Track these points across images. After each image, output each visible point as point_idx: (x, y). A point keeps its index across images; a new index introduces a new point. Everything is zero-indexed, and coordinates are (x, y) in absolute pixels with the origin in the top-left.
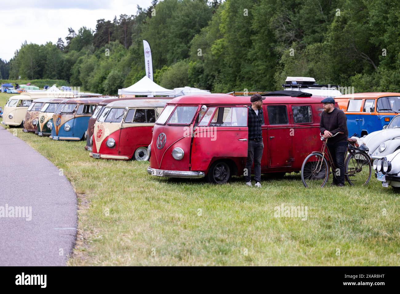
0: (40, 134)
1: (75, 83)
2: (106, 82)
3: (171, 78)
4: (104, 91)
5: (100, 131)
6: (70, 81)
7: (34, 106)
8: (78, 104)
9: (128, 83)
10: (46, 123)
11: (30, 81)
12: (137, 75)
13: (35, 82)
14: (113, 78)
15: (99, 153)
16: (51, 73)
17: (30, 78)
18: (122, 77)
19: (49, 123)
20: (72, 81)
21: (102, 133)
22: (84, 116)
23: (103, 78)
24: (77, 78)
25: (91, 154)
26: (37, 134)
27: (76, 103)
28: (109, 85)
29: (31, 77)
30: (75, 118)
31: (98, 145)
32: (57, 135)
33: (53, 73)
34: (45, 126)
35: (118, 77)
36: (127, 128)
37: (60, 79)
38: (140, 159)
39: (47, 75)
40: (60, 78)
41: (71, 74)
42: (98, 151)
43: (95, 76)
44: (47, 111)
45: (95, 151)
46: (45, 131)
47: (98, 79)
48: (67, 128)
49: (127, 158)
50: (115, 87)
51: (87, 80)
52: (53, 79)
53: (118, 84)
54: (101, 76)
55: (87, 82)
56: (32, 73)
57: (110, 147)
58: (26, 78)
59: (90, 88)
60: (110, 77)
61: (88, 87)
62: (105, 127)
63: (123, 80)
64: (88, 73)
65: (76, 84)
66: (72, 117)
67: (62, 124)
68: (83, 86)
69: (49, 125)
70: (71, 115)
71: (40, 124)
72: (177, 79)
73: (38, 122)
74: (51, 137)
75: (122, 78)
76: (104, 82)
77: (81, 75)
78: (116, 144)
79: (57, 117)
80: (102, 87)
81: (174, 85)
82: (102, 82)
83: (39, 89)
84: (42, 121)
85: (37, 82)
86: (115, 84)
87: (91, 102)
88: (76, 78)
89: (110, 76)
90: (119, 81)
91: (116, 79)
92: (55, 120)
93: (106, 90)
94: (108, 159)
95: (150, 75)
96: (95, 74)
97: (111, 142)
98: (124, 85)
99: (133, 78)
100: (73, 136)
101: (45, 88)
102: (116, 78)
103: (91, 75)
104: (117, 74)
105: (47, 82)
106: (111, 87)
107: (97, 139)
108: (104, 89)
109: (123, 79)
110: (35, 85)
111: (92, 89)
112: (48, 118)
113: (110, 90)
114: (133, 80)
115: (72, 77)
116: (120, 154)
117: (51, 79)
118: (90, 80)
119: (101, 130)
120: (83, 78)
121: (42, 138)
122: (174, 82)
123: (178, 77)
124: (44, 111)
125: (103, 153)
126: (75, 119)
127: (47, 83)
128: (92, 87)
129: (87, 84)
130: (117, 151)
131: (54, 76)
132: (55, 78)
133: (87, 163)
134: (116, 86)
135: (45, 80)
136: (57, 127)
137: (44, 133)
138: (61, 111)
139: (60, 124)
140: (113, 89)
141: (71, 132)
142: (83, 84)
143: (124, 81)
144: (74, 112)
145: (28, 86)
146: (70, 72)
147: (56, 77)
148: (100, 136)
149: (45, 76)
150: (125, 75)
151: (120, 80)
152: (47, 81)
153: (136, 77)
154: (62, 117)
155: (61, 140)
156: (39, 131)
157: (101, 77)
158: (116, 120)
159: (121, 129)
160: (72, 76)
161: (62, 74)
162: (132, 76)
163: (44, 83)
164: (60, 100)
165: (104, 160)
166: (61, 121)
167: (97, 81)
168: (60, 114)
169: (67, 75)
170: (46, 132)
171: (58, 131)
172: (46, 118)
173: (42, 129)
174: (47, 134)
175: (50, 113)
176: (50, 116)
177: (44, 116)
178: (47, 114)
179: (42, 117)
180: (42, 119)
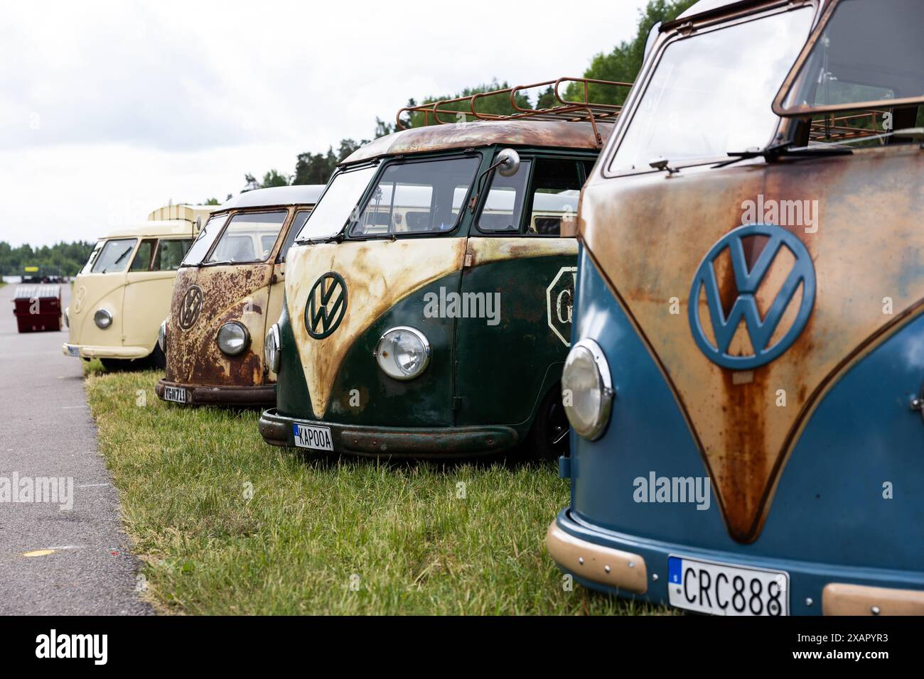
0: (313, 435)
10: (369, 339)
19: (389, 334)
32: (756, 542)
34: (359, 360)
44: (360, 230)
46: (358, 407)
69: (398, 350)
71: (307, 349)
84: (324, 323)
112: (377, 289)
124: (335, 230)
136: (741, 394)
137: (351, 432)
139: (799, 340)
156: (304, 410)
166: (826, 275)
170: (365, 417)
171: (759, 458)
172: (363, 286)
173: (327, 392)
174: (392, 436)
175: (400, 242)
176: (408, 270)
177: (338, 272)
178: (370, 254)
179: (321, 281)
180: (318, 305)
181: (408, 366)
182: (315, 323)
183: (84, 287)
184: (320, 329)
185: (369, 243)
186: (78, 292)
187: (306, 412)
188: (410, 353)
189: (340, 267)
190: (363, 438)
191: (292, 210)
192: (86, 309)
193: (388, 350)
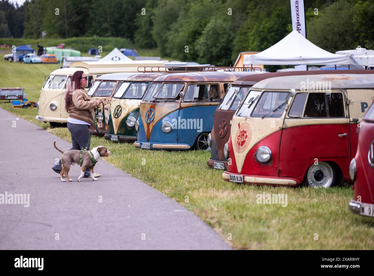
0: (114, 138)
1: (144, 43)
2: (202, 40)
3: (322, 31)
4: (198, 56)
5: (243, 133)
6: (135, 40)
7: (98, 87)
8: (186, 84)
9: (241, 41)
10: (125, 118)
11: (64, 40)
12: (259, 27)
13: (72, 42)
14: (214, 34)
15: (242, 173)
16: (101, 26)
17: (63, 34)
18: (231, 30)
19: (129, 118)
20: (138, 40)
21: (246, 136)
22: (196, 106)
23: (196, 34)
24: (148, 35)
25: (225, 175)
26: (109, 138)
27: (183, 82)
28: (208, 45)
29: (65, 34)
30: (181, 108)
31: (240, 158)
32: (148, 141)
33: (105, 25)
34: (123, 123)
35: (222, 32)
36: (293, 128)
37: (117, 36)
38: (317, 185)
39: (94, 29)
40: (117, 33)
41: (136, 28)
42: (239, 170)
43: (180, 29)
44: (125, 96)
45: (234, 169)
46: (123, 132)
47: (187, 35)
48: (165, 126)
49: (293, 182)
50: (218, 50)
51: (166, 37)
52: (104, 36)
53: (223, 44)
54: (191, 29)
55: (166, 41)
56: (66, 27)
57: (263, 163)
58: (55, 35)
59: (171, 53)
60: (209, 31)
61: (168, 51)
62: (252, 127)
63: (231, 37)
64: (168, 24)
65: (146, 44)
66: (175, 107)
67: (156, 119)
68: (159, 48)
69: (130, 121)
70: (173, 104)
71: (114, 120)
72: (334, 33)
73: (110, 116)
74: (136, 144)
75: (230, 32)
76: (197, 40)
77: (155, 29)
78: (273, 156)
79: (148, 107)
80: (194, 50)
81: (328, 44)
82: (193, 41)
83: (81, 56)
84: (117, 115)
85: (75, 42)
86: (218, 44)
87: (210, 79)
88: (146, 34)
89: (208, 29)
90: (225, 39)
91: (219, 34)
92: (144, 112)
93: (201, 55)
94: (259, 185)
95: (300, 27)
96: (181, 26)
97: (264, 153)
98: (234, 46)
99: (251, 33)
100: (178, 141)
101: (90, 52)
102: (220, 32)
103: (173, 29)
104: (221, 25)
105: (94, 42)
106: (211, 50)
107: (239, 148)
108: (198, 53)
109: (233, 35)
110: (73, 48)
111: (175, 54)
112: (127, 109)
113: (209, 56)
114: (252, 36)
115: (139, 33)
116: (280, 175)
117: (101, 36)
118: (171, 37)
119: (245, 132)
120: (158, 34)
121: (119, 145)
122: (328, 39)
123: (336, 29)
124: (120, 96)
125: (250, 174)
126: (181, 111)
127: (94, 44)
128: (175, 50)
129: (166, 45)
130: (276, 169)
131: (106, 30)
132: (107, 34)
133: (226, 193)
134: (220, 47)
135: (90, 38)
136: (148, 126)
137: (121, 137)
138: (156, 96)
139: (153, 121)
140: (214, 54)
141: (174, 135)
142: (158, 44)
143: (234, 38)
144: (178, 98)
145: (60, 50)
146: (135, 24)
147: (109, 33)
148: (243, 143)
149: (90, 31)
150: (235, 27)
151: (226, 36)
152: (94, 40)
153: (257, 30)
154: (156, 107)
155: (157, 149)
156: (112, 132)
157: (192, 32)
158: (272, 113)
159: (282, 129)
160: (138, 31)
161: (120, 26)
162: (249, 29)
163: (87, 43)
164: (149, 77)
165: (253, 187)
166: (156, 114)
167: (185, 39)
168: (154, 101)
169: (129, 29)
170: (125, 134)
171: (149, 132)
172: (125, 108)
173: (117, 129)
174: (128, 137)
175: (132, 100)
176: (133, 106)
177: (120, 105)
178: (126, 102)
179: (117, 107)
180: (116, 112)
181: (132, 124)
182: (116, 115)
183: (46, 94)
184: (116, 116)
185: (126, 100)
186: (43, 96)
187: (113, 133)
188: (133, 122)
189: (121, 104)
190: (123, 138)
191: (118, 82)
192: (46, 103)
193: (129, 121)
